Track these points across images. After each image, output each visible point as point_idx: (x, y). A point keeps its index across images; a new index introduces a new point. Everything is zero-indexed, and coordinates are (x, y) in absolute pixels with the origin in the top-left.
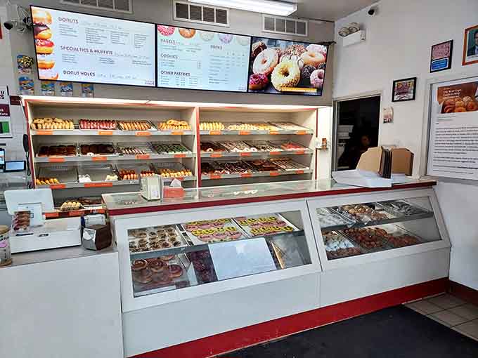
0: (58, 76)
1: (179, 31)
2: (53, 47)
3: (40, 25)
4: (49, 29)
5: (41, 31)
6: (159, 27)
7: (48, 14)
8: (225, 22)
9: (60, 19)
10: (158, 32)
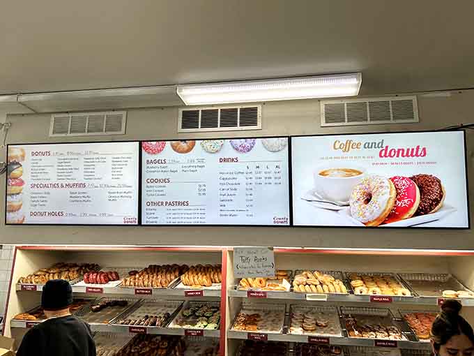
0: (24, 219)
1: (172, 146)
2: (24, 186)
3: (14, 163)
4: (21, 166)
5: (13, 170)
6: (144, 144)
7: (22, 150)
8: (255, 124)
9: (33, 154)
10: (143, 151)
